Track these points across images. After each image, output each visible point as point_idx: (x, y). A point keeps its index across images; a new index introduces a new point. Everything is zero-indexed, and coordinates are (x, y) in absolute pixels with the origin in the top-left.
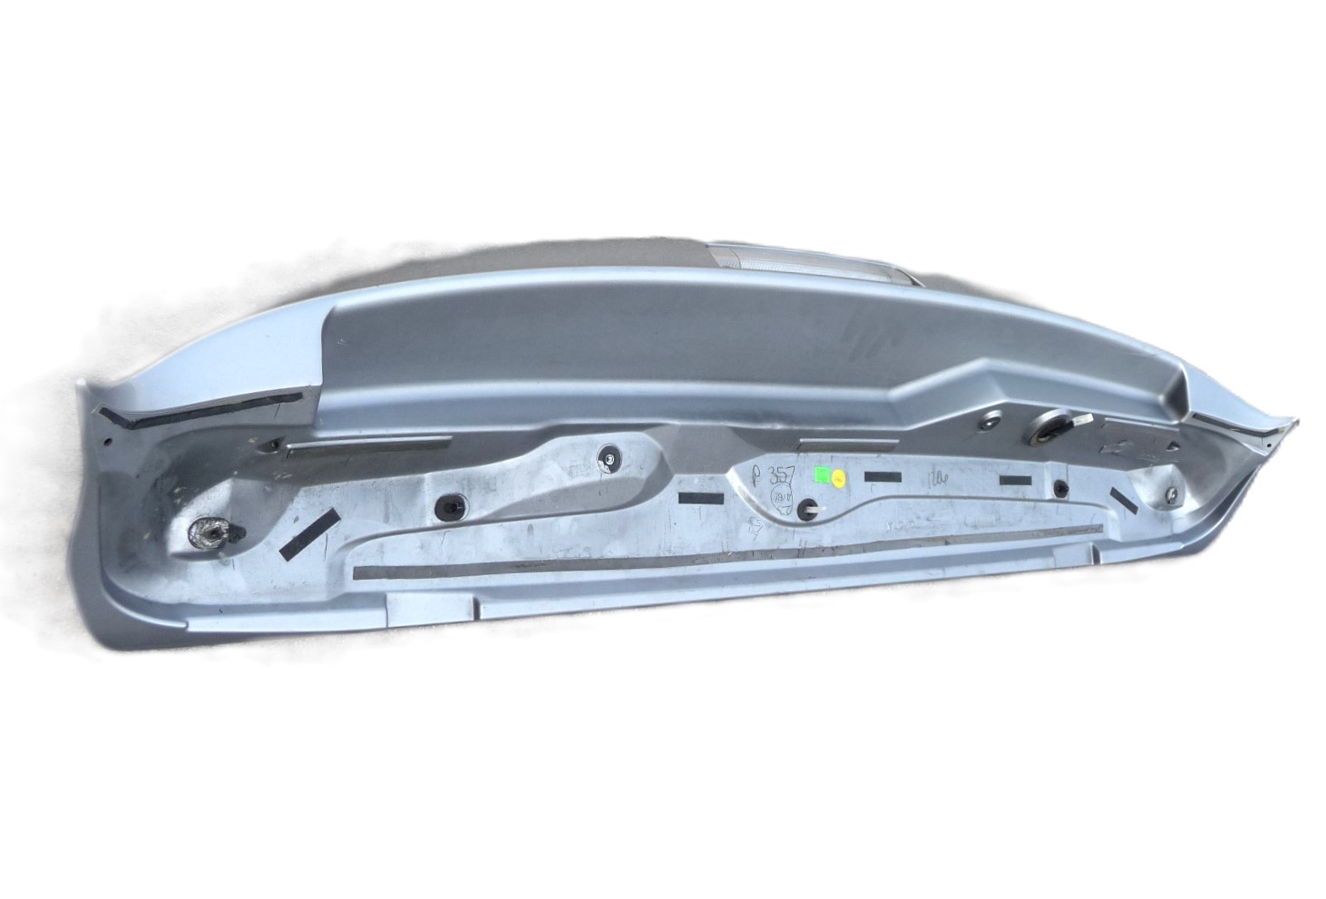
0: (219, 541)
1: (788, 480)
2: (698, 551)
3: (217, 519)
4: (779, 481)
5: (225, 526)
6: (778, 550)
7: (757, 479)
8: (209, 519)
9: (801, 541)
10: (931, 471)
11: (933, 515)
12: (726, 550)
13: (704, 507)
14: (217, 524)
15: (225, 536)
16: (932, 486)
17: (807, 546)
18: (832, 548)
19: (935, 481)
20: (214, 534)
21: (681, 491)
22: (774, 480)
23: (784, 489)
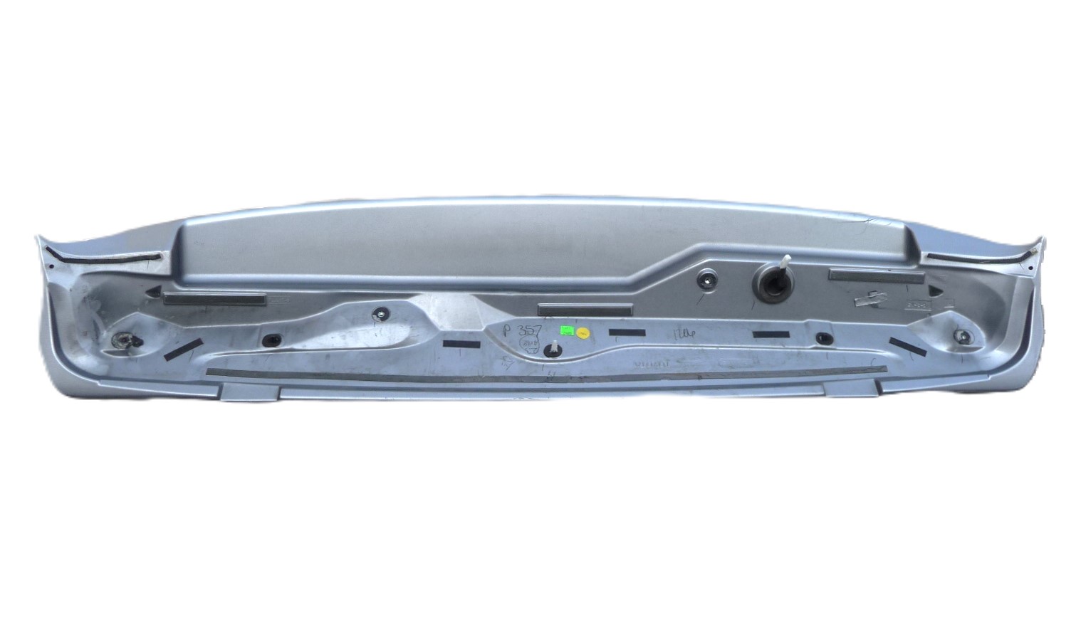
0: (126, 344)
1: (535, 333)
2: (457, 374)
3: (126, 333)
4: (526, 333)
5: (130, 336)
6: (528, 376)
7: (507, 332)
8: (122, 333)
9: (550, 372)
10: (677, 328)
11: (684, 359)
12: (481, 374)
13: (463, 349)
14: (126, 335)
15: (130, 341)
16: (678, 338)
17: (556, 375)
18: (580, 378)
19: (682, 335)
20: (125, 340)
21: (446, 339)
22: (524, 333)
23: (532, 339)
